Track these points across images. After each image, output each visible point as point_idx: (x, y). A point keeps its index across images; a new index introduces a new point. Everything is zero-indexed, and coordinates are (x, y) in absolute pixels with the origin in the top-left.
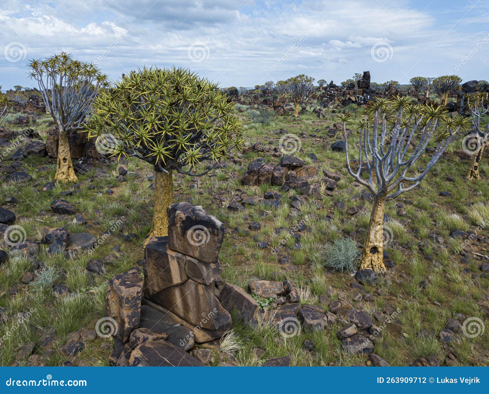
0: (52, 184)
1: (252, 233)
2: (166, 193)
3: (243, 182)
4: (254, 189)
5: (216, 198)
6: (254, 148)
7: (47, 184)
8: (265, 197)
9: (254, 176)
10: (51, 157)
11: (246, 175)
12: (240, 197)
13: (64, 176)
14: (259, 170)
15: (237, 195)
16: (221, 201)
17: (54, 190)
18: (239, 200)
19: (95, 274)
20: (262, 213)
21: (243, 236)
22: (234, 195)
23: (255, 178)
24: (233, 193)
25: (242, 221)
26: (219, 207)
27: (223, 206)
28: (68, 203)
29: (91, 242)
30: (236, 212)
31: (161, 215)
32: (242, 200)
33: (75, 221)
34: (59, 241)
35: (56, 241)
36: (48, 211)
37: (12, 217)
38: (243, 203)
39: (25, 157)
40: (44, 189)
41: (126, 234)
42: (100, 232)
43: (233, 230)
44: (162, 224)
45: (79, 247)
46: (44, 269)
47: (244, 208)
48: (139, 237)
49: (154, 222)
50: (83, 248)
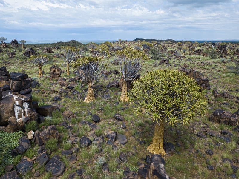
0: (118, 103)
1: (207, 156)
3: (210, 119)
4: (216, 125)
5: (191, 126)
6: (223, 95)
7: (116, 102)
8: (221, 133)
9: (217, 118)
10: (120, 89)
11: (212, 116)
12: (206, 129)
13: (123, 99)
14: (221, 114)
15: (204, 128)
16: (193, 129)
17: (118, 106)
18: (205, 131)
19: (122, 161)
20: (217, 143)
21: (201, 157)
22: (202, 127)
23: (217, 119)
24: (202, 126)
25: (203, 146)
26: (191, 133)
27: (194, 133)
28: (121, 115)
29: (124, 141)
30: (201, 138)
31: (156, 138)
32: (206, 131)
33: (121, 126)
34: (112, 138)
35: (110, 138)
36: (113, 117)
37: (99, 119)
38: (206, 134)
39: (111, 87)
40: (115, 105)
41: (141, 139)
42: (130, 135)
43: (195, 151)
44: (156, 142)
45: (119, 143)
46: (103, 153)
47: (206, 137)
48: (146, 143)
49: (153, 140)
50: (121, 144)
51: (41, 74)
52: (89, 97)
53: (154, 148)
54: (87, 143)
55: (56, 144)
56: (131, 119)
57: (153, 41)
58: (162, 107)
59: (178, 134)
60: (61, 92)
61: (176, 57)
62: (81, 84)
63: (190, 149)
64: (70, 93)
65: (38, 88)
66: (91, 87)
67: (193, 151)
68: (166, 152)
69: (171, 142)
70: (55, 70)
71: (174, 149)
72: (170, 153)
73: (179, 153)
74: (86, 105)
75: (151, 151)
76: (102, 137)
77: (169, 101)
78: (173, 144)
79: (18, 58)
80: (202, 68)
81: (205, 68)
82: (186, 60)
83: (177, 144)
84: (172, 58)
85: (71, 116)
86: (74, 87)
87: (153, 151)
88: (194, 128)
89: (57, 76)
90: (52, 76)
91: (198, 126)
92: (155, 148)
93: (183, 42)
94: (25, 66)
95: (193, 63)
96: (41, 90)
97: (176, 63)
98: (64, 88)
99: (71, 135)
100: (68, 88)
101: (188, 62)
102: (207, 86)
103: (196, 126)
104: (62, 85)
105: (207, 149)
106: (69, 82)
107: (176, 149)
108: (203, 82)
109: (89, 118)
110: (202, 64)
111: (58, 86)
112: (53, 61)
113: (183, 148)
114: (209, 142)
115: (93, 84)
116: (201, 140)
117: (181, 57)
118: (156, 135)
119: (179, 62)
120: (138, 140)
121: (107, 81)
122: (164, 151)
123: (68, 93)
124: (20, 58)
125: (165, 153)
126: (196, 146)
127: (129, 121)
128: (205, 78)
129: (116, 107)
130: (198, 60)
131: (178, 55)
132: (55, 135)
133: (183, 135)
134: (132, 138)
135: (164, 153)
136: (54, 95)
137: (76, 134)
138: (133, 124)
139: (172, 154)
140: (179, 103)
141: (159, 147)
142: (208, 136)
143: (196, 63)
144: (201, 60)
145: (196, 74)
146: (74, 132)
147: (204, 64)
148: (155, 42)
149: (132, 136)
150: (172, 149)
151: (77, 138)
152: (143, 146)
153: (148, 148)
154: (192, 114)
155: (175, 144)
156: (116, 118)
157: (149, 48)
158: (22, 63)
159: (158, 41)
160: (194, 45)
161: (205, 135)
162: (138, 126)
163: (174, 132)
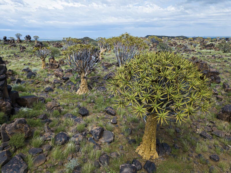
2: (151, 125)
3: (218, 117)
4: (225, 124)
5: (194, 124)
9: (226, 115)
11: (221, 113)
12: (212, 129)
15: (210, 126)
16: (196, 128)
17: (112, 99)
18: (210, 130)
19: (101, 164)
20: (225, 147)
21: (203, 164)
22: (207, 126)
24: (207, 124)
25: (207, 149)
26: (194, 132)
27: (197, 132)
28: (112, 109)
29: (110, 140)
30: (205, 140)
31: (146, 137)
32: (213, 131)
33: (111, 121)
34: (96, 135)
35: (94, 135)
36: (104, 111)
37: (87, 113)
38: (212, 134)
39: (108, 79)
40: (109, 97)
41: (130, 138)
42: (120, 132)
43: (197, 155)
44: (147, 142)
45: (104, 141)
46: (80, 153)
47: (212, 138)
48: (136, 142)
49: (143, 140)
50: (105, 142)
51: (44, 66)
52: (82, 88)
53: (143, 149)
54: (63, 140)
55: (22, 141)
56: (124, 114)
57: (164, 37)
58: (148, 99)
59: (177, 132)
60: (54, 82)
61: (185, 51)
62: (77, 75)
63: (190, 153)
64: (64, 84)
65: (33, 79)
66: (84, 78)
67: (194, 155)
68: (159, 154)
69: (168, 142)
70: (53, 61)
71: (169, 151)
72: (164, 156)
73: (176, 158)
74: (77, 98)
75: (140, 153)
76: (84, 133)
77: (158, 91)
78: (170, 145)
79: (28, 52)
80: (213, 62)
81: (216, 62)
82: (196, 54)
83: (174, 145)
84: (181, 52)
85: (54, 108)
86: (70, 77)
87: (143, 153)
88: (197, 126)
89: (56, 67)
90: (50, 67)
91: (203, 124)
92: (145, 150)
93: (194, 39)
94: (33, 59)
95: (203, 57)
96: (35, 81)
97: (184, 56)
98: (59, 79)
99: (46, 129)
100: (63, 79)
101: (198, 56)
102: (216, 79)
103: (201, 124)
104: (57, 76)
105: (212, 153)
106: (66, 73)
107: (172, 151)
108: (212, 74)
109: (75, 111)
110: (213, 58)
111: (54, 77)
112: (60, 55)
113: (182, 151)
114: (215, 144)
115: (87, 75)
116: (205, 141)
117: (190, 51)
118: (146, 133)
119: (188, 56)
120: (127, 138)
121: (106, 73)
122: (157, 154)
123: (62, 84)
124: (30, 52)
125: (158, 156)
126: (198, 150)
127: (121, 116)
128: (214, 70)
129: (110, 99)
130: (209, 54)
131: (187, 49)
132: (23, 129)
133: (183, 134)
134: (121, 136)
135: (156, 155)
136: (47, 86)
137: (54, 129)
138: (126, 119)
139: (167, 157)
140: (172, 93)
141: (151, 149)
142: (214, 137)
143: (206, 56)
144: (212, 53)
145: (204, 64)
146: (52, 126)
147: (215, 57)
148: (166, 38)
149: (122, 133)
150: (167, 151)
151: (53, 133)
152: (132, 147)
153: (137, 149)
154: (189, 109)
155: (172, 145)
156: (107, 112)
157: (158, 43)
158: (31, 56)
159: (168, 37)
160: (206, 40)
161: (211, 136)
162: (131, 122)
163: (173, 130)
